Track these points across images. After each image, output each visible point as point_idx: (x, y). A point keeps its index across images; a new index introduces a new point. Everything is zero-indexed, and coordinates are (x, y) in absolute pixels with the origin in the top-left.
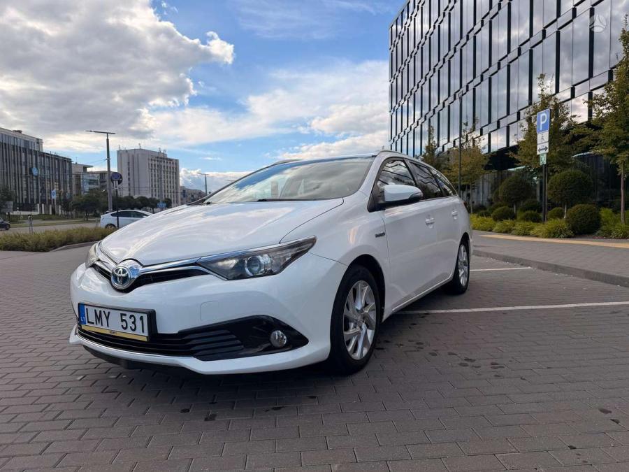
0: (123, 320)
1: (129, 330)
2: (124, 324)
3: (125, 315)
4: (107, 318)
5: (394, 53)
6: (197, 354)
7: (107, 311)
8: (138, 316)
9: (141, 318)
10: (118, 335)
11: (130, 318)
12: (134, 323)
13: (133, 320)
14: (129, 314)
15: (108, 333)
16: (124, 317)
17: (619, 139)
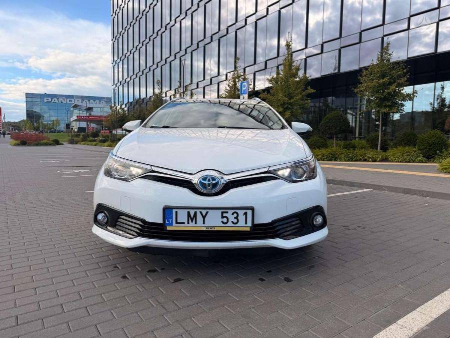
0: (223, 217)
1: (230, 224)
2: (225, 220)
3: (227, 212)
4: (204, 217)
5: (116, 19)
6: (282, 235)
7: (204, 212)
8: (241, 213)
9: (246, 214)
10: (216, 229)
11: (233, 214)
12: (236, 218)
13: (235, 215)
14: (231, 212)
15: (204, 229)
16: (224, 215)
17: (284, 103)
